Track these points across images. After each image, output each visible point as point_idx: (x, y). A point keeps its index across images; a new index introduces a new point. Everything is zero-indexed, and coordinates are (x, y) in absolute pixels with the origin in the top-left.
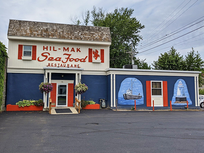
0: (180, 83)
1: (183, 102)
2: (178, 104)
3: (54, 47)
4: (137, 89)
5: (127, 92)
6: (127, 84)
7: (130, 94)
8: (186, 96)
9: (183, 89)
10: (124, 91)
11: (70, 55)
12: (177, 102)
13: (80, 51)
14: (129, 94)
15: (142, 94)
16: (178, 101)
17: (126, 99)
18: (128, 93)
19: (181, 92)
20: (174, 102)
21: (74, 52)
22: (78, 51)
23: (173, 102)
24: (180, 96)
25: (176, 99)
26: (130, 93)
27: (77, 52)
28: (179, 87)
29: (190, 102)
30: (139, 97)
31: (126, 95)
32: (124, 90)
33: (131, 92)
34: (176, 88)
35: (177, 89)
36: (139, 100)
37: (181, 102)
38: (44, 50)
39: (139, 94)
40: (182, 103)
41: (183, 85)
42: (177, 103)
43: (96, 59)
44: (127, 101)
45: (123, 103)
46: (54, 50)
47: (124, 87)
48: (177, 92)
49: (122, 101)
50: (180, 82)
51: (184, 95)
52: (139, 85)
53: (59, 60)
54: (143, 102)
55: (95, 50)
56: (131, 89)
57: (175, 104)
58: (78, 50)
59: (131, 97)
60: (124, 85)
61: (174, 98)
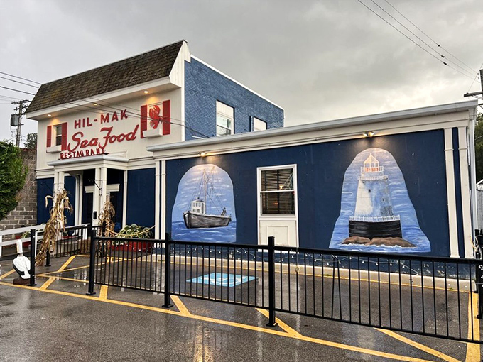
0: (367, 165)
1: (382, 239)
2: (360, 248)
3: (88, 119)
4: (217, 197)
5: (193, 208)
6: (193, 185)
7: (200, 213)
8: (397, 218)
9: (381, 186)
10: (185, 204)
11: (110, 130)
12: (355, 238)
13: (126, 117)
14: (198, 210)
15: (231, 213)
16: (361, 235)
17: (190, 226)
18: (196, 209)
19: (376, 202)
20: (343, 239)
21: (117, 120)
22: (124, 118)
23: (338, 241)
24: (371, 216)
25: (351, 227)
26: (200, 208)
27: (122, 119)
28: (364, 182)
29: (423, 243)
30: (225, 221)
31: (189, 214)
32: (185, 201)
33: (202, 208)
34: (352, 187)
35: (355, 191)
36: (223, 231)
37: (374, 240)
38: (75, 128)
39: (224, 211)
40: (377, 243)
41: (385, 173)
42: (356, 242)
43: (155, 128)
44: (193, 231)
45: (183, 237)
46: (89, 125)
47: (186, 194)
48: (355, 200)
49: (182, 232)
50: (369, 161)
51: (386, 210)
52: (224, 185)
53: (95, 144)
54: (234, 236)
55: (153, 108)
56: (202, 198)
57: (347, 248)
58: (123, 115)
59: (202, 220)
60: (186, 186)
61: (341, 223)
